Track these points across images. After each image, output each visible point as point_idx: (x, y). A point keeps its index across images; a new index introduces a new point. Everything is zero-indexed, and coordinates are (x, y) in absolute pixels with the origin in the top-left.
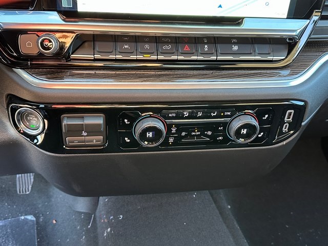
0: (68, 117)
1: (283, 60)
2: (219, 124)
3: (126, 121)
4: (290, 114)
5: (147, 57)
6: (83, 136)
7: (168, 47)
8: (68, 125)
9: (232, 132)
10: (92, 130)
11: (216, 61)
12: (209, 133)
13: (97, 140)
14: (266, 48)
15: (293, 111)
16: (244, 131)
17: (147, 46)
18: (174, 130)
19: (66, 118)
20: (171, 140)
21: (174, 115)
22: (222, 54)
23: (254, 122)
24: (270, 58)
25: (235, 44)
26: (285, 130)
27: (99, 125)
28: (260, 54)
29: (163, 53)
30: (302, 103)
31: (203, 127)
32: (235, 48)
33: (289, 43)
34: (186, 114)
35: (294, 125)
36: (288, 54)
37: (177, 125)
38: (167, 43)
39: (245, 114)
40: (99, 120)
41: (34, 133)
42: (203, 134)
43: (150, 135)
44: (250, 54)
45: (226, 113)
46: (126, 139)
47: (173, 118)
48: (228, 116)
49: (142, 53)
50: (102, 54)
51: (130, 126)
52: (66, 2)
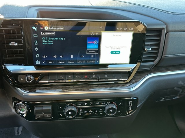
0: (37, 107)
1: (126, 80)
2: (100, 108)
3: (60, 107)
4: (131, 103)
5: (69, 81)
6: (43, 114)
7: (78, 77)
8: (36, 110)
9: (106, 111)
10: (46, 112)
11: (98, 81)
12: (97, 111)
14: (120, 76)
15: (132, 101)
16: (111, 111)
17: (70, 76)
18: (81, 111)
19: (36, 107)
20: (80, 115)
21: (81, 104)
22: (101, 79)
24: (121, 79)
25: (106, 74)
26: (130, 109)
27: (49, 110)
28: (116, 78)
29: (76, 79)
30: (136, 98)
31: (94, 109)
32: (106, 76)
33: (129, 73)
34: (86, 104)
36: (128, 78)
37: (82, 108)
38: (78, 75)
39: (111, 103)
40: (49, 108)
41: (23, 113)
42: (94, 112)
43: (71, 113)
44: (112, 78)
45: (103, 103)
46: (61, 115)
47: (80, 106)
48: (104, 104)
49: (68, 79)
50: (51, 80)
51: (63, 109)
52: (37, 62)
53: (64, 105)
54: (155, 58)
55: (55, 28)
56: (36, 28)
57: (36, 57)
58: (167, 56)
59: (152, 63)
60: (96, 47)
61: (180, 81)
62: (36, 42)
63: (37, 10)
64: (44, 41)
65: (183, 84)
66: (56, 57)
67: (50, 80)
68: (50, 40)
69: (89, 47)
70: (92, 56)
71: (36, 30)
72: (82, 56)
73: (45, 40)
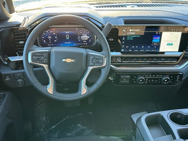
2: (159, 78)
4: (178, 76)
5: (140, 62)
7: (145, 59)
9: (163, 81)
10: (127, 79)
11: (158, 62)
12: (156, 81)
13: (127, 82)
14: (171, 59)
16: (166, 80)
17: (140, 59)
18: (147, 80)
19: (122, 76)
20: (146, 82)
22: (160, 61)
23: (169, 78)
24: (172, 62)
25: (163, 58)
26: (177, 81)
27: (129, 78)
28: (169, 61)
29: (144, 61)
30: (182, 74)
31: (155, 79)
32: (163, 59)
33: (177, 58)
36: (177, 61)
37: (148, 78)
39: (166, 76)
42: (154, 81)
43: (141, 80)
44: (167, 61)
46: (135, 82)
47: (147, 76)
48: (161, 76)
51: (136, 78)
52: (123, 50)
53: (137, 76)
55: (136, 30)
57: (122, 47)
60: (158, 41)
62: (123, 38)
63: (123, 19)
64: (128, 38)
66: (133, 47)
67: (129, 61)
68: (132, 37)
69: (154, 41)
70: (155, 47)
71: (125, 31)
72: (149, 47)
73: (129, 37)
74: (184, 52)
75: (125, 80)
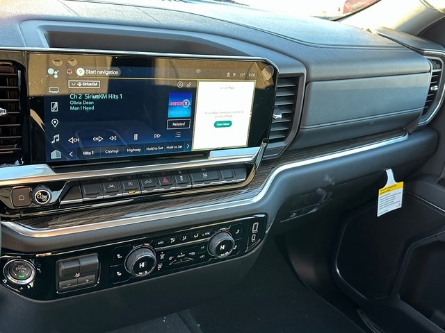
0: (63, 262)
1: (244, 181)
2: (200, 244)
3: (118, 255)
4: (256, 226)
5: (131, 193)
6: (76, 277)
7: (148, 182)
8: (65, 269)
9: (213, 250)
10: (85, 271)
11: (192, 188)
12: (193, 253)
13: (88, 279)
14: (229, 173)
15: (257, 223)
16: (223, 247)
17: (130, 183)
18: (162, 257)
19: (61, 264)
20: (160, 266)
21: (162, 242)
22: (196, 182)
23: (230, 238)
24: (234, 181)
25: (204, 172)
26: (253, 240)
27: (95, 264)
28: (225, 179)
29: (145, 188)
30: (263, 216)
31: (186, 249)
32: (206, 175)
33: (247, 167)
34: (173, 240)
35: (260, 235)
36: (247, 177)
37: (165, 251)
38: (148, 178)
39: (222, 232)
40: (95, 260)
42: (188, 255)
43: (143, 265)
44: (218, 179)
45: (206, 234)
46: (118, 273)
47: (162, 245)
48: (208, 236)
49: (128, 190)
50: (91, 196)
51: (123, 259)
52: (55, 155)
53: (126, 250)
54: (286, 133)
55: (101, 72)
56: (56, 73)
57: (53, 142)
58: (307, 127)
59: (282, 144)
60: (187, 113)
61: (327, 176)
62: (53, 104)
64: (75, 103)
65: (330, 180)
66: (99, 139)
67: (88, 195)
68: (88, 100)
69: (173, 114)
70: (178, 135)
71: (56, 76)
72: (158, 136)
73: (77, 100)
74: (264, 144)
75: (78, 275)
